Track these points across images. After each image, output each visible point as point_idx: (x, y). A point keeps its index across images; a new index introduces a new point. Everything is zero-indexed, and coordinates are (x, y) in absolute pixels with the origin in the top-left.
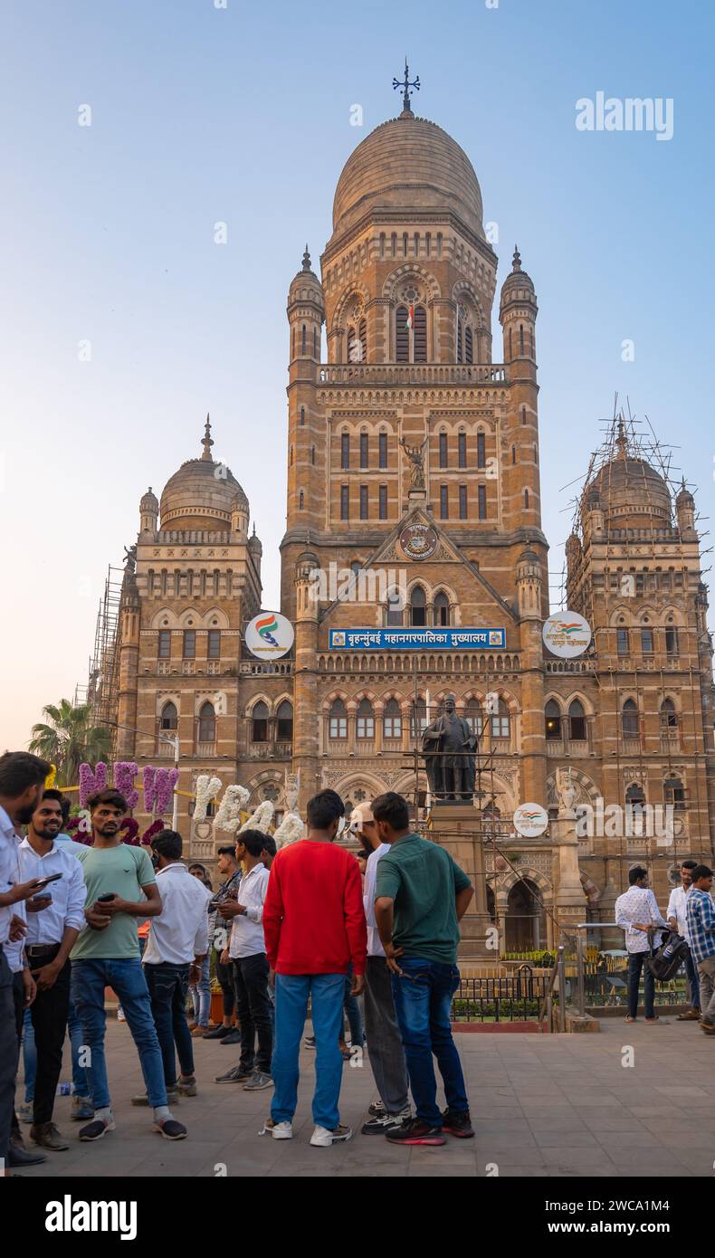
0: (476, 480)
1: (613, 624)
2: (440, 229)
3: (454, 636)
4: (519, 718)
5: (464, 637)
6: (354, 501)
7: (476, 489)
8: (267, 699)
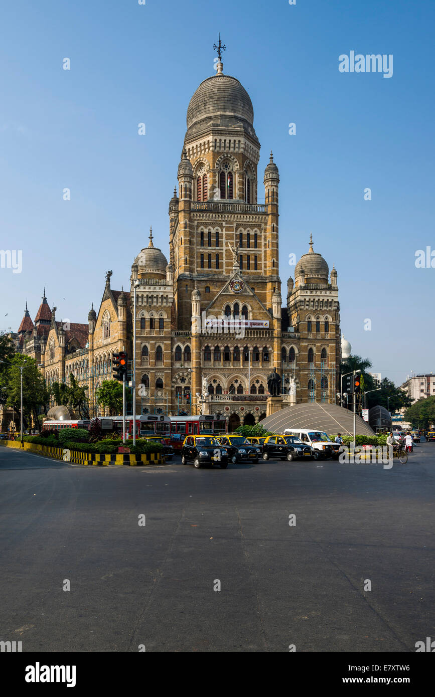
0: (254, 254)
1: (307, 320)
2: (240, 139)
6: (206, 260)
7: (253, 257)
8: (181, 345)
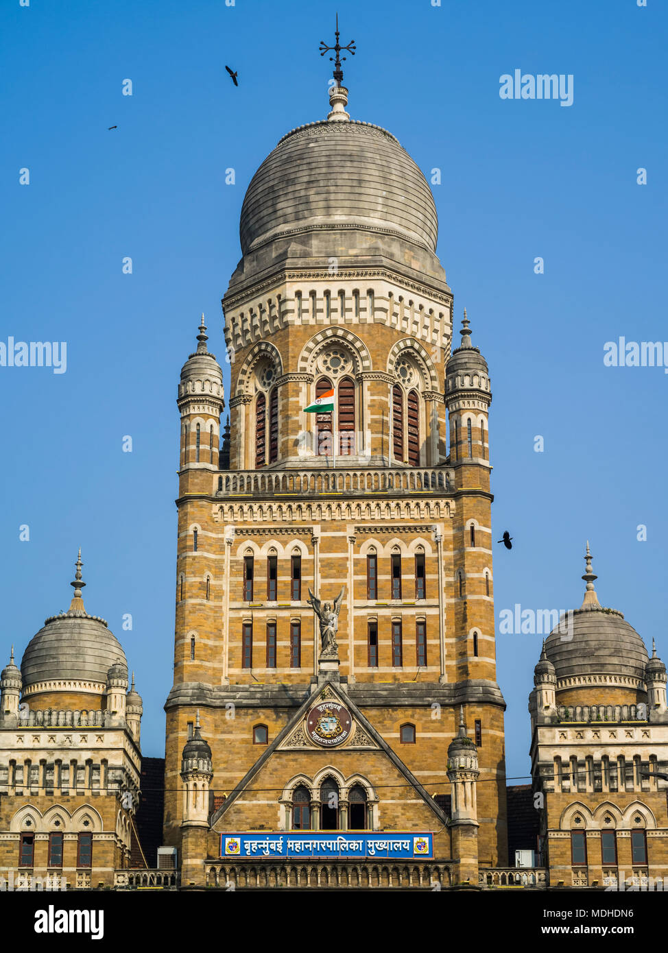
0: (413, 616)
3: (371, 843)
5: (382, 844)
6: (260, 644)
7: (413, 627)
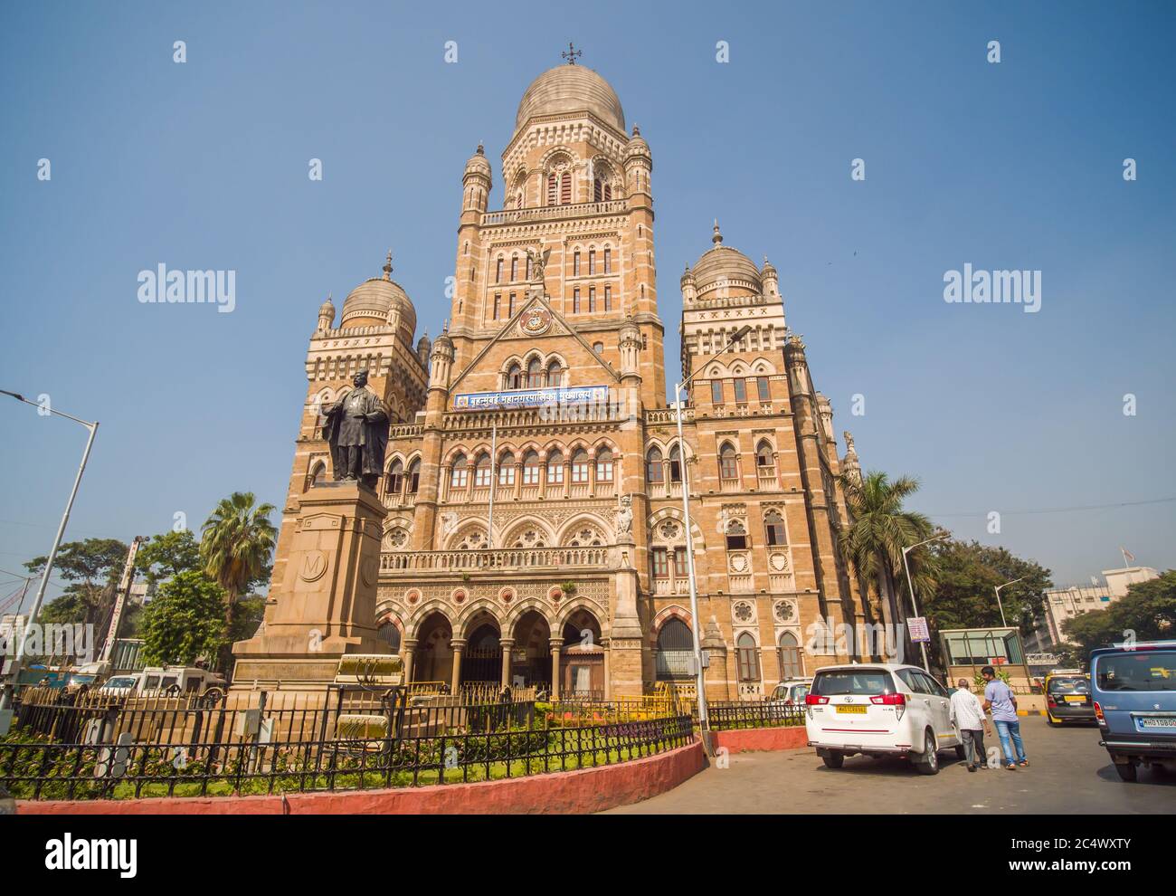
0: (603, 283)
1: (707, 377)
2: (580, 122)
3: (561, 394)
4: (620, 463)
5: (571, 394)
6: (505, 305)
7: (603, 289)
8: (403, 456)
